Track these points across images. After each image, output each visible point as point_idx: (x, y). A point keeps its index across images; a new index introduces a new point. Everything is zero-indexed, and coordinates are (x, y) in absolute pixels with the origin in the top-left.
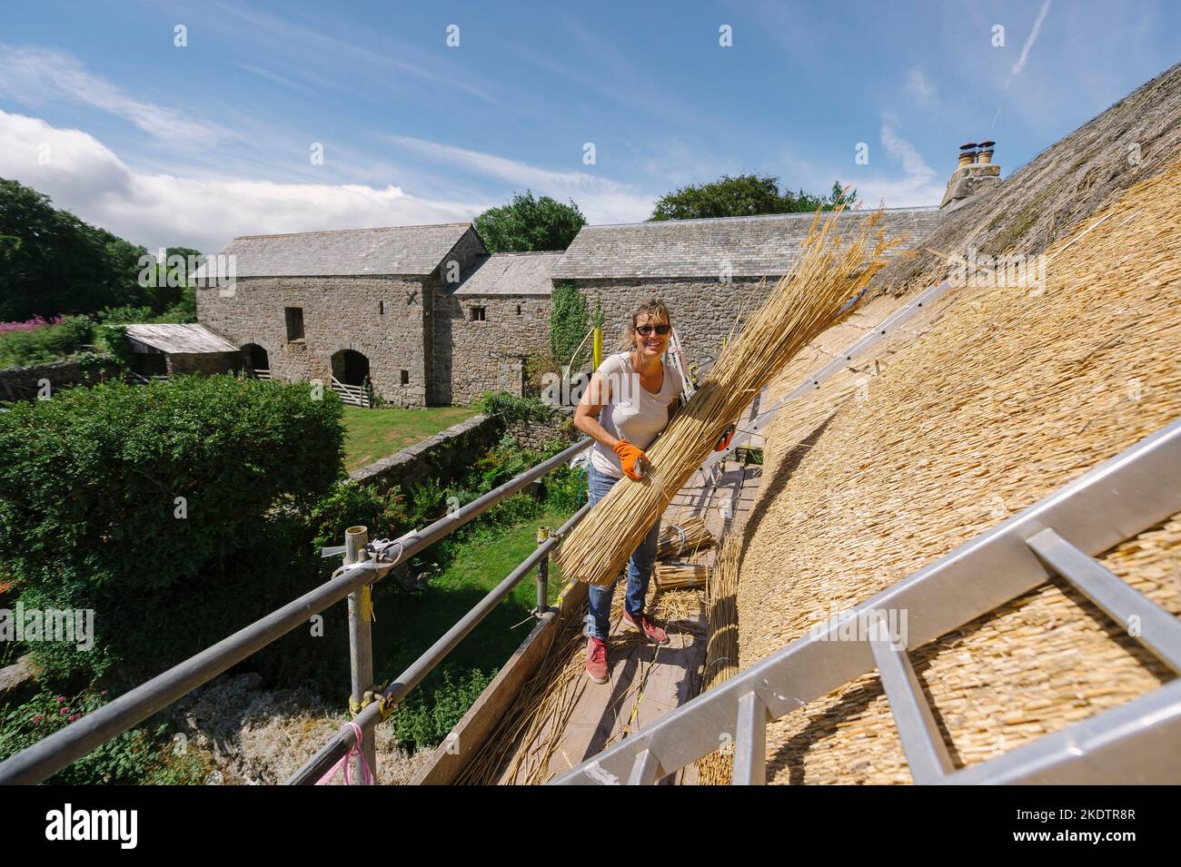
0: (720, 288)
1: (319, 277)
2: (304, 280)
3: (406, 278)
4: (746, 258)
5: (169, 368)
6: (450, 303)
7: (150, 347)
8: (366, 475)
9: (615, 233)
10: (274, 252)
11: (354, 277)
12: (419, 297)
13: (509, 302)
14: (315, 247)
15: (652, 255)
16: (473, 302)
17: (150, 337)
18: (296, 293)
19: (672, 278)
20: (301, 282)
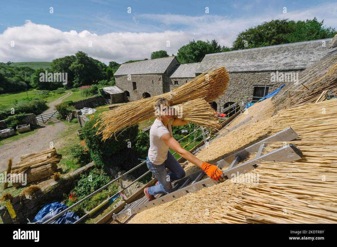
0: (247, 75)
1: (139, 74)
2: (136, 75)
3: (158, 74)
4: (258, 64)
5: (111, 97)
6: (169, 80)
7: (107, 93)
8: (146, 130)
9: (215, 57)
10: (130, 68)
11: (146, 74)
12: (161, 79)
13: (184, 80)
14: (138, 66)
15: (226, 64)
16: (175, 80)
17: (107, 90)
18: (134, 79)
19: (231, 72)
20: (135, 76)
